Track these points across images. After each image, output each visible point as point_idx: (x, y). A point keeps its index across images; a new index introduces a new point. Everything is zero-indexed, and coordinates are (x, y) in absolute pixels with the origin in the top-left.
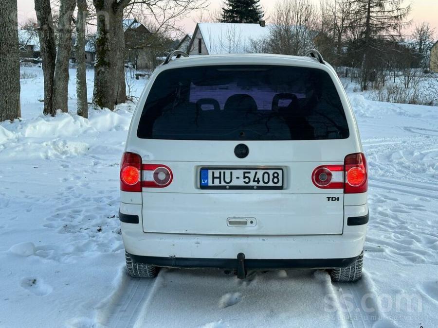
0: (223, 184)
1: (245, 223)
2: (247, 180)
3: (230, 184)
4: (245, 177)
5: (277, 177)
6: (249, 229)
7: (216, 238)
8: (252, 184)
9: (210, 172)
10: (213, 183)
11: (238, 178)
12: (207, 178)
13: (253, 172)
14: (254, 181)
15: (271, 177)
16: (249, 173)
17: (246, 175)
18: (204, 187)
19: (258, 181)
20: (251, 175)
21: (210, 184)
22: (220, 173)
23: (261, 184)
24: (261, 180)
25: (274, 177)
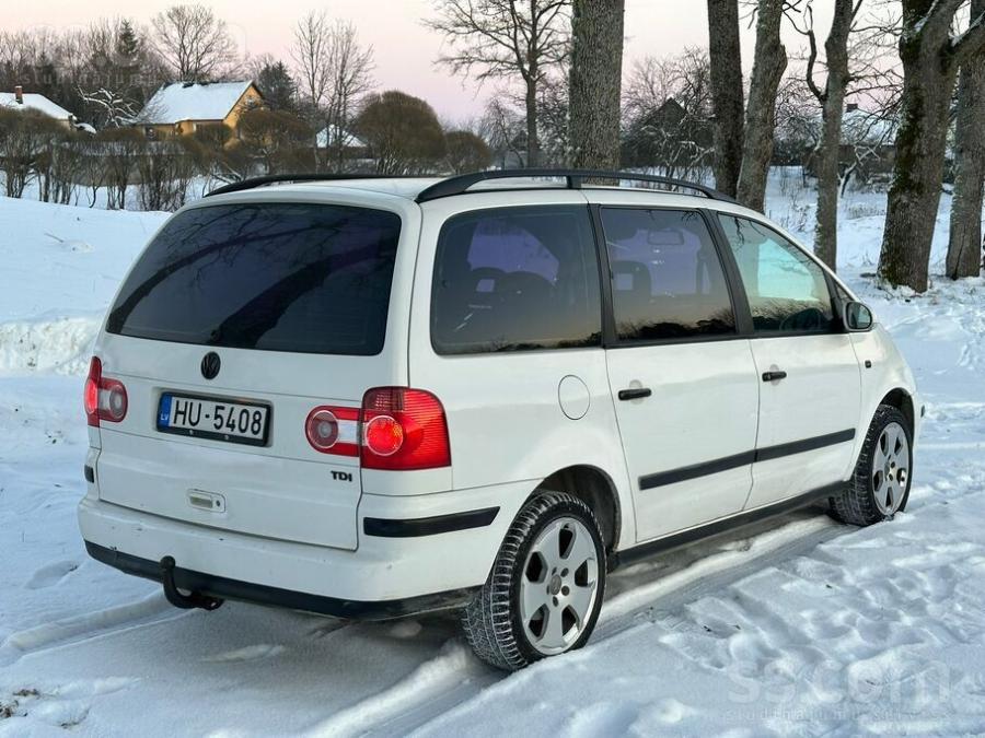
0: (188, 425)
1: (209, 504)
2: (218, 422)
3: (196, 427)
4: (217, 417)
5: (258, 422)
6: (216, 517)
7: (165, 522)
8: (225, 430)
9: (174, 400)
10: (175, 422)
11: (207, 416)
12: (169, 413)
13: (228, 407)
14: (228, 425)
15: (251, 421)
16: (223, 408)
17: (219, 412)
18: (162, 427)
19: (232, 427)
20: (225, 414)
21: (171, 424)
22: (186, 403)
23: (236, 432)
24: (237, 424)
25: (255, 421)
